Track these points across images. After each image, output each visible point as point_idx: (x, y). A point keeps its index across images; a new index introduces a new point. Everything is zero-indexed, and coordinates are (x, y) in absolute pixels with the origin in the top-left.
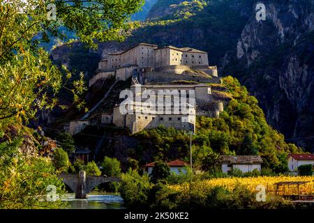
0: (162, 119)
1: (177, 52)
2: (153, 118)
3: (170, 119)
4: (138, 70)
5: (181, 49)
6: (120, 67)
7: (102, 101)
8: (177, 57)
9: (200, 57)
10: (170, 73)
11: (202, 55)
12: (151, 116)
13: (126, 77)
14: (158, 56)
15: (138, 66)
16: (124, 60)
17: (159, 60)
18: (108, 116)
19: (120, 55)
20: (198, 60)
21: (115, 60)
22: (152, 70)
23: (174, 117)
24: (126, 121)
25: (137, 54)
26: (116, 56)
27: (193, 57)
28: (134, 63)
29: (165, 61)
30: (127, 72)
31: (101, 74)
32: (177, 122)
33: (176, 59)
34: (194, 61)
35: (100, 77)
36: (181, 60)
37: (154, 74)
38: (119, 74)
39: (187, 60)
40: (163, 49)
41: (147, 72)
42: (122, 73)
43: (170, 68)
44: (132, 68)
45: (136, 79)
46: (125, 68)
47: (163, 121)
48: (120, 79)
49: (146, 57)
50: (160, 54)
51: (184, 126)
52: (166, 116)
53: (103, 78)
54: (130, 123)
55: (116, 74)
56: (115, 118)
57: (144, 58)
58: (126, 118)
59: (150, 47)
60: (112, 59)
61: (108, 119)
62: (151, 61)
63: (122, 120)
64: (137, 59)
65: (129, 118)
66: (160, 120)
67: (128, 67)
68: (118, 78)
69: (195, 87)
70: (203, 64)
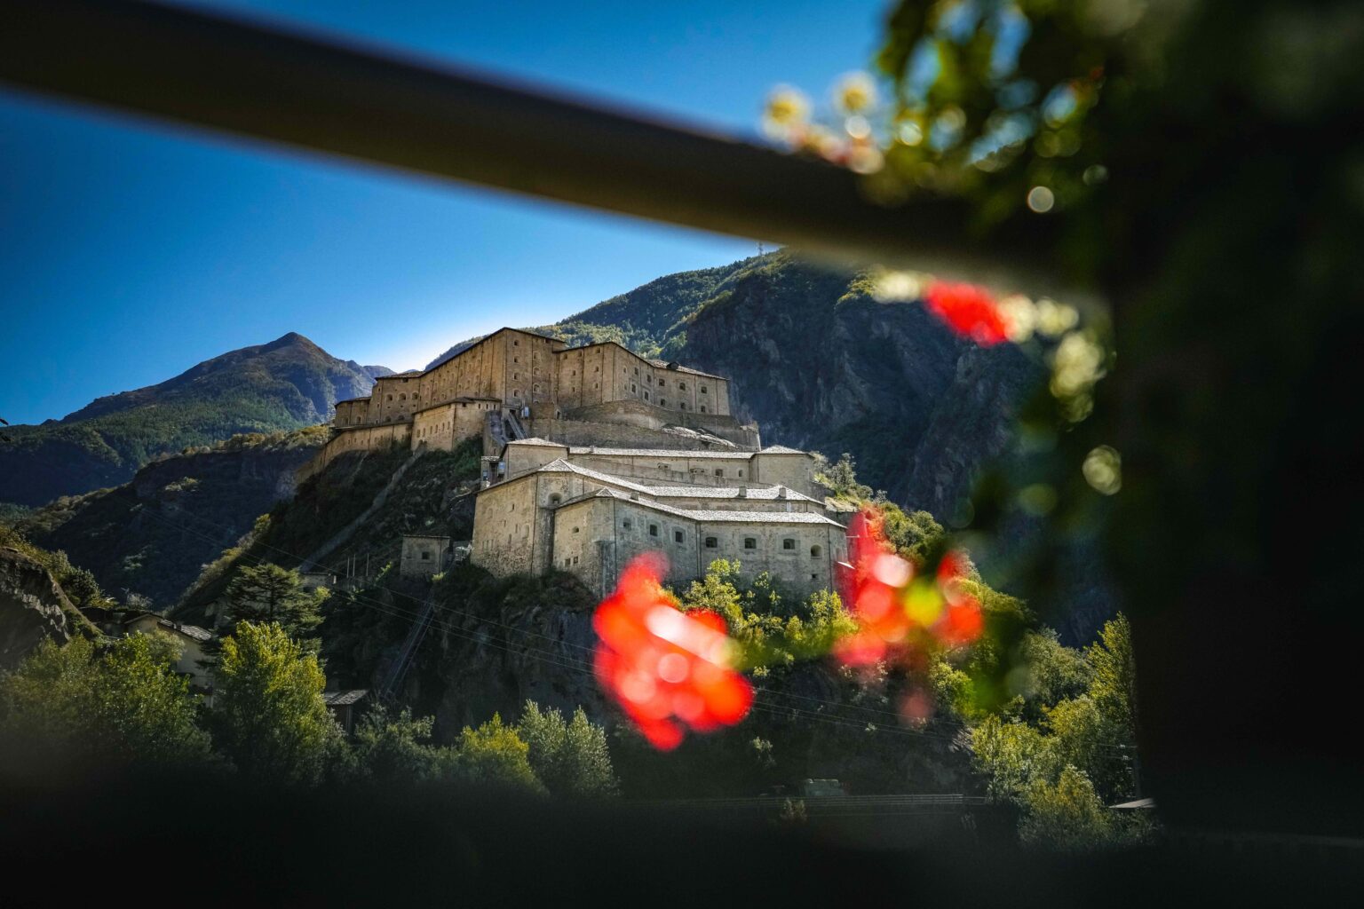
0: (712, 544)
1: (637, 364)
2: (677, 537)
3: (750, 543)
4: (506, 412)
7: (362, 520)
8: (636, 381)
9: (704, 391)
11: (710, 385)
12: (672, 527)
13: (455, 440)
14: (571, 373)
15: (500, 401)
16: (433, 394)
17: (574, 389)
18: (432, 547)
19: (417, 381)
20: (700, 401)
21: (397, 398)
22: (558, 413)
23: (768, 533)
24: (556, 544)
25: (495, 363)
26: (405, 384)
27: (682, 387)
28: (483, 395)
29: (599, 389)
30: (458, 421)
31: (347, 437)
32: (780, 557)
33: (634, 387)
34: (687, 403)
35: (346, 448)
36: (647, 394)
37: (564, 428)
38: (428, 432)
39: (663, 398)
40: (589, 350)
41: (541, 421)
42: (440, 427)
43: (621, 410)
44: (476, 406)
45: (503, 438)
46: (453, 406)
47: (716, 552)
48: (431, 448)
49: (528, 375)
50: (577, 366)
51: (810, 577)
52: (733, 528)
53: (356, 451)
54: (581, 552)
55: (415, 433)
56: (486, 543)
57: (520, 378)
58: (553, 532)
59: (540, 341)
60: (386, 394)
61: (431, 557)
62: (544, 392)
63: (530, 542)
64: (493, 380)
65: (577, 530)
66: (702, 546)
67: (464, 405)
68: (423, 444)
69: (754, 456)
70: (715, 413)
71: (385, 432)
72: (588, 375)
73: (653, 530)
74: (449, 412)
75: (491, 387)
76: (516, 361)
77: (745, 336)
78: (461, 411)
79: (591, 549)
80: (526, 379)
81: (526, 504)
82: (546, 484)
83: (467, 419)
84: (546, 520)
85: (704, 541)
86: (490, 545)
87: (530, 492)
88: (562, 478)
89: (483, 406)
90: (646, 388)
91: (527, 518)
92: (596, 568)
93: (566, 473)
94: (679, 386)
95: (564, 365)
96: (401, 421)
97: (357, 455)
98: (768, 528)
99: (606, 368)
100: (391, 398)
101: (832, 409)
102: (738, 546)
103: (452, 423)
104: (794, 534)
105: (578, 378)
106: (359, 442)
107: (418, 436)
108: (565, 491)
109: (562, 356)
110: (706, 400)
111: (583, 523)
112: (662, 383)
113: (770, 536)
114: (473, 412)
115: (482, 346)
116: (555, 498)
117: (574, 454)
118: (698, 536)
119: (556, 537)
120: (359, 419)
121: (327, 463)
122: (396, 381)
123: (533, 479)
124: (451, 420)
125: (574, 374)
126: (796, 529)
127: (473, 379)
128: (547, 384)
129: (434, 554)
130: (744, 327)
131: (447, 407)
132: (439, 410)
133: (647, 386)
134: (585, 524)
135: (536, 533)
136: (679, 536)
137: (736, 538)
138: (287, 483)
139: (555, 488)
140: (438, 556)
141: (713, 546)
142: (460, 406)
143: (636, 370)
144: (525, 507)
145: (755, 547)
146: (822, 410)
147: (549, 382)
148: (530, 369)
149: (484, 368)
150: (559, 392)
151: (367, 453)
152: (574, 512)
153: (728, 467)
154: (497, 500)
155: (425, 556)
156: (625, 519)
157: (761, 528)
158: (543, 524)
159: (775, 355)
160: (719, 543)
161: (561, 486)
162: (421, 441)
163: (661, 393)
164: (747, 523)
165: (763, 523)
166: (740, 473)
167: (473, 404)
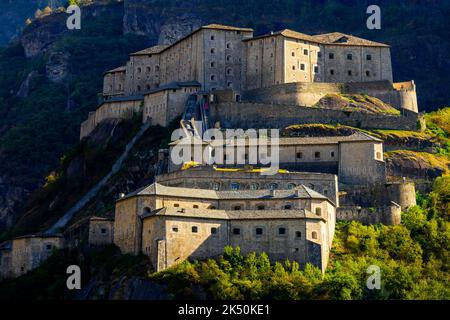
0: (237, 231)
1: (306, 46)
2: (213, 230)
3: (259, 231)
4: (200, 97)
5: (319, 38)
6: (158, 88)
7: (104, 182)
8: (305, 60)
9: (369, 58)
10: (284, 105)
11: (375, 53)
12: (209, 226)
13: (168, 117)
14: (255, 58)
15: (199, 86)
17: (257, 70)
18: (107, 225)
19: (159, 57)
20: (365, 67)
22: (237, 96)
23: (270, 225)
24: (143, 238)
26: (150, 59)
27: (350, 57)
28: (190, 81)
29: (273, 71)
30: (170, 104)
32: (277, 239)
34: (353, 70)
37: (239, 109)
38: (152, 109)
39: (332, 68)
40: (267, 39)
41: (223, 104)
42: (159, 107)
43: (283, 92)
44: (183, 91)
46: (166, 92)
47: (240, 237)
48: (154, 123)
49: (222, 62)
51: (294, 250)
52: (249, 222)
53: (111, 119)
54: (151, 244)
55: (145, 109)
56: (119, 232)
57: (216, 65)
58: (142, 231)
59: (231, 33)
60: (136, 68)
63: (134, 235)
64: (197, 68)
65: (150, 232)
66: (231, 234)
67: (175, 90)
68: (149, 119)
69: (340, 142)
70: (378, 78)
72: (266, 60)
73: (194, 229)
74: (165, 96)
75: (196, 75)
76: (212, 51)
78: (173, 96)
79: (154, 244)
80: (221, 65)
81: (133, 213)
82: (142, 201)
83: (176, 100)
84: (140, 224)
85: (232, 230)
86: (121, 233)
87: (134, 206)
88: (150, 198)
89: (188, 90)
90: (315, 63)
91: (133, 221)
93: (153, 195)
94: (347, 57)
95: (251, 50)
98: (270, 222)
99: (277, 55)
100: (140, 69)
102: (251, 233)
104: (285, 224)
105: (259, 61)
106: (113, 111)
107: (147, 112)
108: (152, 206)
109: (249, 44)
110: (371, 66)
112: (331, 56)
114: (181, 95)
115: (192, 37)
116: (148, 210)
118: (229, 228)
119: (143, 234)
120: (120, 85)
121: (95, 127)
122: (143, 57)
123: (136, 199)
124: (165, 102)
127: (187, 63)
128: (238, 66)
129: (108, 230)
131: (162, 93)
132: (158, 94)
134: (153, 229)
135: (136, 230)
137: (251, 228)
139: (146, 204)
140: (110, 232)
141: (237, 234)
142: (172, 92)
143: (306, 51)
145: (262, 233)
147: (240, 65)
148: (223, 57)
149: (192, 56)
151: (118, 121)
152: (149, 221)
153: (324, 150)
154: (123, 208)
155: (104, 231)
156: (174, 226)
157: (266, 222)
160: (241, 231)
161: (150, 202)
162: (148, 117)
163: (331, 65)
164: (259, 219)
165: (267, 219)
166: (333, 154)
167: (180, 89)
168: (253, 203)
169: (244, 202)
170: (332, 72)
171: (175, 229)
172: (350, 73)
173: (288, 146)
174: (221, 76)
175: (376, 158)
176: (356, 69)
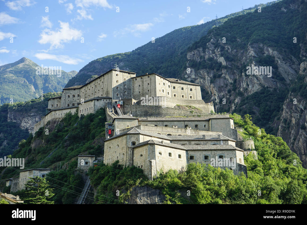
1: (164, 81)
4: (114, 103)
8: (164, 88)
9: (191, 90)
11: (194, 88)
12: (177, 153)
14: (138, 86)
15: (111, 98)
16: (85, 95)
17: (140, 92)
18: (89, 160)
19: (79, 90)
20: (190, 94)
21: (71, 96)
22: (134, 103)
23: (213, 154)
24: (134, 161)
25: (109, 83)
26: (74, 91)
27: (182, 89)
28: (104, 96)
29: (149, 92)
31: (53, 113)
33: (163, 90)
35: (53, 117)
36: (168, 93)
38: (84, 111)
40: (145, 77)
41: (127, 106)
42: (89, 109)
45: (113, 114)
46: (93, 101)
47: (194, 161)
49: (122, 87)
50: (140, 83)
52: (200, 152)
53: (57, 118)
54: (144, 163)
55: (79, 111)
56: (109, 159)
57: (119, 89)
58: (133, 156)
59: (126, 74)
60: (67, 95)
61: (88, 164)
62: (128, 93)
63: (125, 160)
64: (108, 90)
65: (142, 155)
66: (189, 159)
67: (98, 100)
69: (210, 119)
70: (195, 99)
71: (68, 111)
72: (145, 86)
73: (170, 154)
74: (92, 103)
75: (107, 93)
76: (117, 82)
77: (211, 56)
78: (97, 103)
79: (147, 162)
80: (121, 89)
81: (123, 145)
82: (130, 138)
83: (99, 105)
84: (130, 152)
85: (189, 157)
86: (110, 160)
87: (124, 141)
88: (136, 136)
89: (105, 100)
90: (168, 90)
91: (124, 151)
92: (149, 170)
93: (137, 134)
94: (181, 88)
95: (136, 82)
96: (73, 107)
97: (57, 120)
98: (213, 152)
99: (152, 84)
100: (69, 96)
101: (248, 86)
102: (201, 159)
103: (93, 108)
104: (223, 153)
105: (141, 87)
106: (58, 115)
107: (81, 113)
108: (137, 141)
109: (135, 80)
110: (192, 94)
111: (144, 153)
112: (174, 88)
113: (214, 154)
114: (101, 103)
115: (104, 76)
116: (134, 143)
117: (140, 121)
118: (187, 155)
119: (134, 157)
120: (57, 105)
121: (46, 123)
122: (71, 90)
123: (126, 136)
124: (93, 106)
125: (140, 86)
126: (224, 152)
127: (100, 89)
128: (129, 90)
129: (90, 163)
130: (211, 52)
131: (91, 102)
132: (88, 103)
133: (168, 89)
134: (145, 154)
135: (127, 156)
136: (180, 156)
137: (201, 156)
138: (26, 122)
139: (133, 139)
140: (91, 163)
141: (192, 159)
142: (96, 101)
143: (164, 83)
144: (123, 146)
145: (208, 159)
146: (244, 86)
147: (130, 89)
148: (122, 85)
149: (104, 85)
150: (134, 94)
151: (61, 119)
152: (140, 149)
153: (200, 124)
154: (112, 144)
155: (86, 163)
156: (159, 151)
157: (210, 152)
158: (129, 153)
159: (224, 63)
160: (194, 158)
161: (136, 138)
162: (82, 115)
163: (174, 92)
164: (205, 150)
165: (211, 150)
166: (205, 126)
167: (101, 100)
168: (193, 143)
169: (187, 142)
170: (175, 95)
171: (160, 153)
172: (183, 96)
173: (180, 121)
174: (122, 94)
175: (231, 128)
176: (186, 94)
